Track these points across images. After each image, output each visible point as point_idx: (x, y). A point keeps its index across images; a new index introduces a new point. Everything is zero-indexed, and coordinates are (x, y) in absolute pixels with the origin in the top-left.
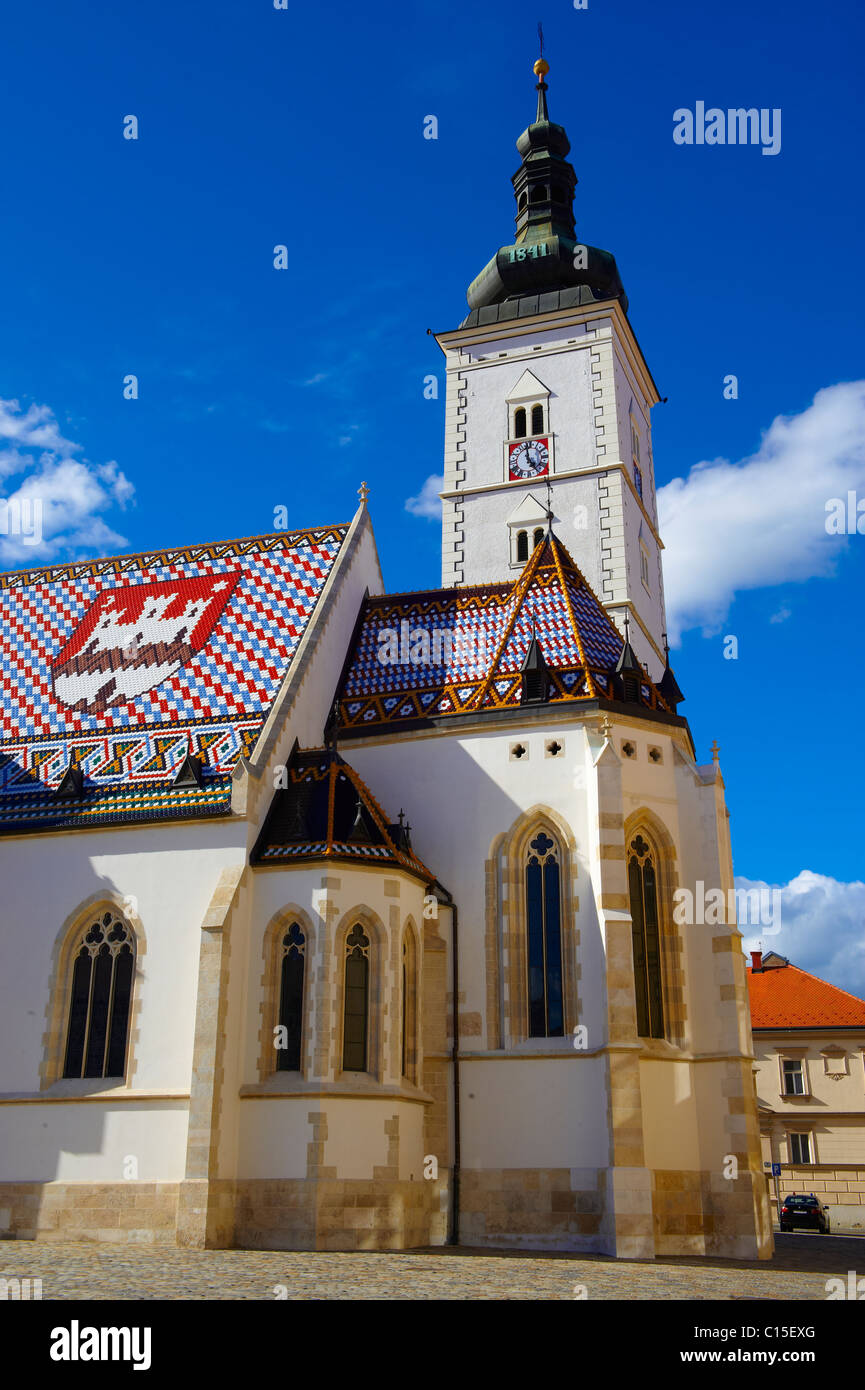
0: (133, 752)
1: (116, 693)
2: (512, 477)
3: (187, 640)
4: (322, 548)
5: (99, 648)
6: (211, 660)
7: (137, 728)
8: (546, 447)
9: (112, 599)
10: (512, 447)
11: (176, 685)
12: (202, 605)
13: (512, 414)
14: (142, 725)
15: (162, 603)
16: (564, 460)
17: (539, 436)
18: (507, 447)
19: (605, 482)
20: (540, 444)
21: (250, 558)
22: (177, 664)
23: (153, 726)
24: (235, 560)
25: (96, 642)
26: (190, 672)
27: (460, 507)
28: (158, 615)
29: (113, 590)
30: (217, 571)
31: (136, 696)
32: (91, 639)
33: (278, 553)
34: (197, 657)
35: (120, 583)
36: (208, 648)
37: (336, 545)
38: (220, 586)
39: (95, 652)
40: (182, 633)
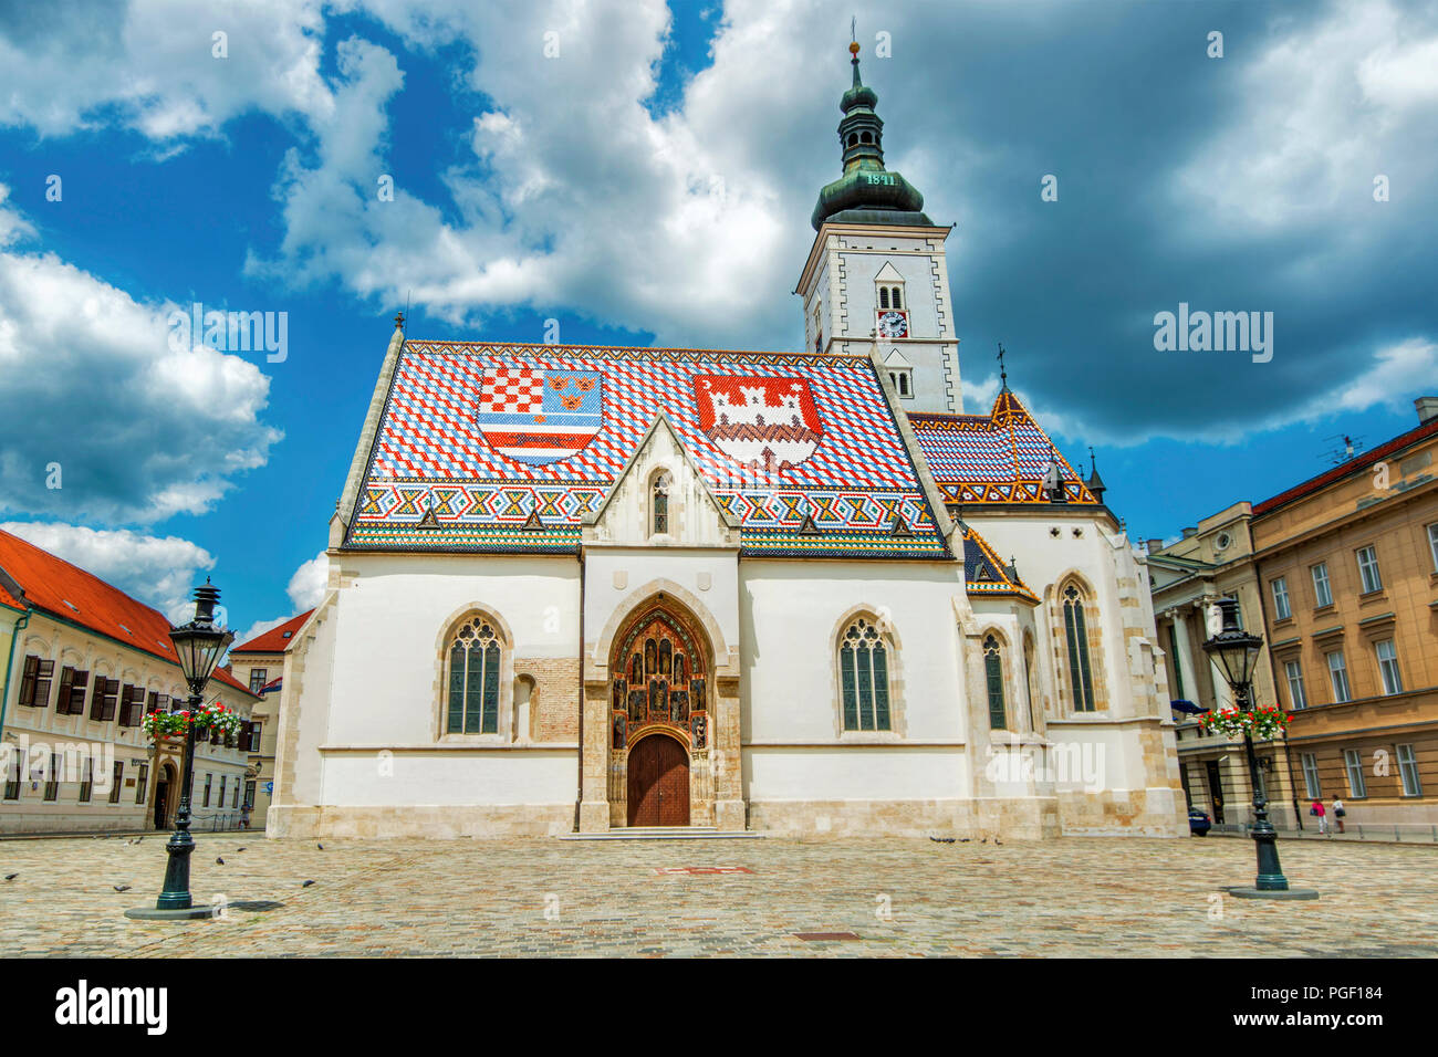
0: (835, 506)
2: (882, 335)
3: (804, 425)
5: (731, 421)
8: (905, 318)
9: (708, 383)
10: (881, 314)
11: (824, 458)
12: (794, 400)
13: (879, 291)
15: (757, 393)
16: (917, 329)
17: (899, 309)
18: (877, 313)
19: (946, 350)
20: (900, 316)
22: (812, 444)
24: (792, 369)
25: (724, 415)
27: (846, 349)
28: (762, 400)
30: (783, 374)
31: (798, 463)
33: (825, 369)
34: (825, 440)
35: (704, 372)
36: (829, 434)
37: (869, 371)
38: (796, 387)
39: (730, 423)
40: (795, 419)
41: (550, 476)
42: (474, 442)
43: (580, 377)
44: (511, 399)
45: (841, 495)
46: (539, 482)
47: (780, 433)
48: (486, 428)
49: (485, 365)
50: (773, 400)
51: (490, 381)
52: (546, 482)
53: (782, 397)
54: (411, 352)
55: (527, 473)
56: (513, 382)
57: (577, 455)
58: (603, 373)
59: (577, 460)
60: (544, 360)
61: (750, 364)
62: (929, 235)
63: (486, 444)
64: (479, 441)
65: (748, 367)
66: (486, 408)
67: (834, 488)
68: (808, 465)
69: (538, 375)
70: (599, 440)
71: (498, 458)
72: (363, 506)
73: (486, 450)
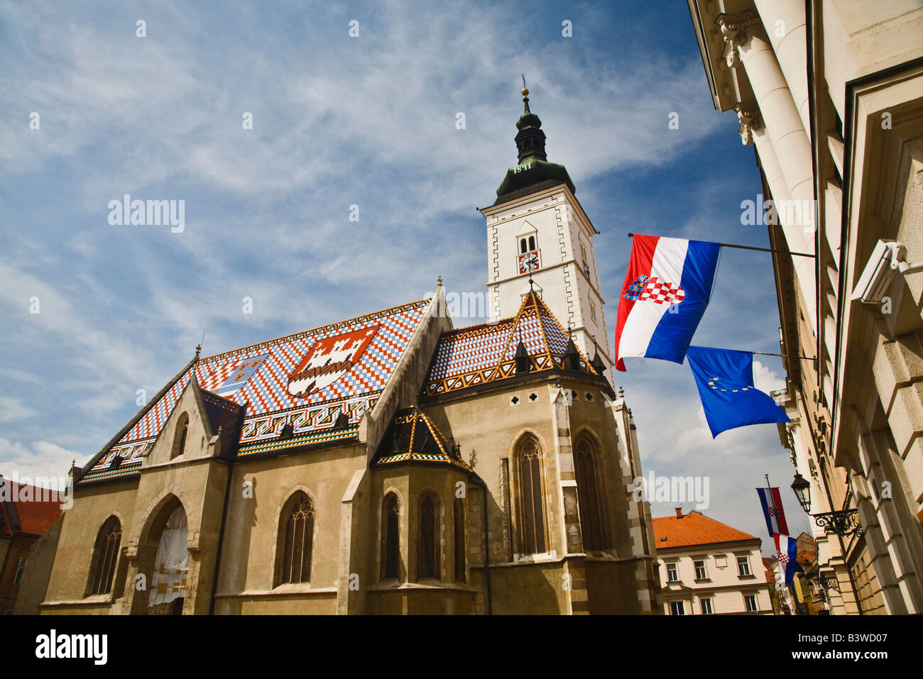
0: (318, 415)
1: (315, 387)
2: (521, 272)
3: (351, 359)
4: (419, 309)
5: (311, 367)
6: (361, 367)
7: (322, 403)
8: (537, 256)
9: (321, 344)
10: (520, 258)
11: (343, 380)
12: (360, 342)
13: (520, 243)
14: (324, 402)
15: (342, 344)
16: (546, 261)
17: (533, 251)
18: (518, 258)
19: (566, 270)
20: (534, 255)
21: (385, 318)
22: (345, 370)
23: (329, 401)
24: (378, 320)
25: (310, 365)
26: (350, 374)
27: (497, 289)
29: (322, 340)
30: (369, 326)
31: (323, 388)
32: (308, 364)
33: (398, 315)
34: (354, 367)
35: (325, 337)
36: (360, 362)
38: (370, 333)
39: (309, 369)
40: (349, 356)
43: (257, 359)
44: (214, 382)
45: (328, 406)
47: (332, 368)
53: (354, 342)
56: (224, 371)
58: (271, 354)
61: (356, 324)
65: (353, 327)
68: (328, 388)
69: (239, 364)
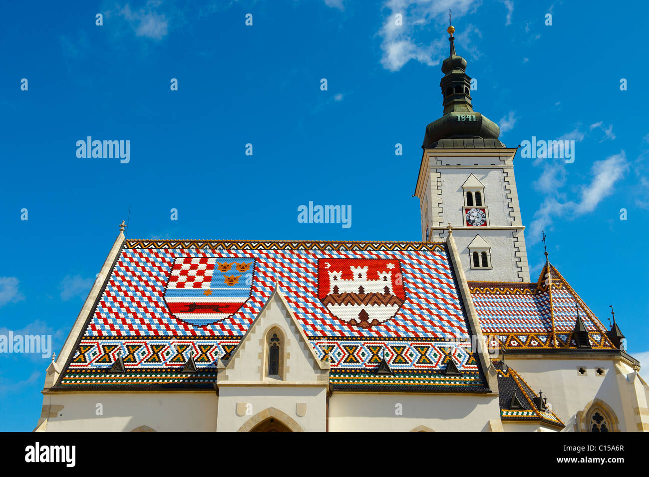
0: (406, 352)
2: (468, 225)
3: (392, 293)
4: (436, 253)
5: (340, 291)
6: (415, 306)
7: (398, 339)
8: (485, 213)
9: (328, 264)
10: (467, 210)
11: (404, 317)
12: (387, 275)
13: (466, 194)
14: (401, 338)
15: (362, 271)
16: (493, 220)
17: (480, 207)
18: (464, 211)
20: (481, 211)
21: (398, 252)
22: (396, 307)
24: (389, 252)
25: (337, 287)
26: (407, 311)
28: (364, 276)
29: (326, 260)
30: (382, 257)
31: (384, 321)
32: (332, 286)
33: (413, 253)
34: (406, 304)
35: (327, 257)
36: (409, 299)
37: (444, 253)
38: (391, 266)
39: (340, 293)
40: (386, 289)
41: (207, 333)
42: (159, 310)
43: (240, 262)
44: (191, 279)
45: (412, 344)
46: (199, 337)
47: (375, 299)
48: (169, 300)
49: (177, 255)
50: (372, 276)
51: (178, 267)
52: (204, 337)
53: (379, 274)
54: (128, 248)
55: (192, 331)
56: (194, 267)
57: (229, 318)
58: (256, 259)
59: (228, 321)
60: (217, 251)
61: (360, 250)
62: (501, 154)
63: (168, 311)
64: (163, 308)
65: (358, 252)
66: (172, 285)
67: (408, 339)
68: (391, 322)
69: (211, 261)
70: (246, 306)
71: (174, 321)
72: (74, 357)
73: (167, 315)
